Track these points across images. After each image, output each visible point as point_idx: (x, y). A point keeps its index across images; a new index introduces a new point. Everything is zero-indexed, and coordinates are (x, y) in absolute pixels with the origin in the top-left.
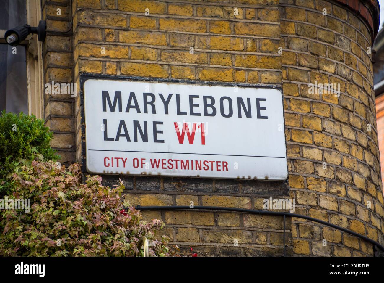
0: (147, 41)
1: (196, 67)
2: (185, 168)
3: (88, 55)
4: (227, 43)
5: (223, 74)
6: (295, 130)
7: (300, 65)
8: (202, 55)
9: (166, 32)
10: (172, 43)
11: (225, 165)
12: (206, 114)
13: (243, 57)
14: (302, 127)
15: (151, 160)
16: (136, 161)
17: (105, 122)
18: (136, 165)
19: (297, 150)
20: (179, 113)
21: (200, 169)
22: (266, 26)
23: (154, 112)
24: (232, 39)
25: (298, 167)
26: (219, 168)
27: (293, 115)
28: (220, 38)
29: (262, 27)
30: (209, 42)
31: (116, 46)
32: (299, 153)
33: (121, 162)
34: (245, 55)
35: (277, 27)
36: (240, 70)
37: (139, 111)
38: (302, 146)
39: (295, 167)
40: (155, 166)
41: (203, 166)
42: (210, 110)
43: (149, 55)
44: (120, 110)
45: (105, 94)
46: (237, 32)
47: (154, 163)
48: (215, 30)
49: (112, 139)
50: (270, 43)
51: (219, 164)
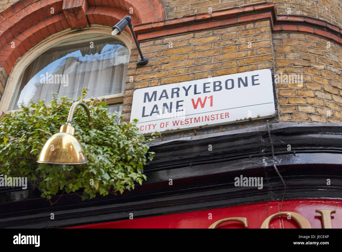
0: (180, 66)
1: (212, 71)
2: (197, 122)
3: (140, 80)
4: (233, 56)
5: (230, 70)
6: (291, 97)
7: (294, 65)
8: (216, 64)
9: (193, 59)
10: (196, 63)
11: (227, 115)
12: (215, 90)
13: (245, 60)
14: (297, 95)
15: (173, 122)
16: (162, 124)
17: (144, 108)
18: (162, 126)
19: (294, 108)
20: (195, 93)
21: (208, 120)
22: (261, 42)
23: (178, 96)
24: (237, 53)
25: (294, 117)
26: (222, 117)
27: (290, 90)
28: (229, 54)
29: (259, 43)
30: (221, 57)
31: (160, 72)
32: (295, 109)
33: (152, 127)
34: (246, 58)
35: (269, 41)
36: (242, 66)
37: (167, 98)
38: (298, 106)
39: (292, 118)
40: (176, 124)
41: (210, 118)
42: (218, 88)
43: (180, 72)
44: (155, 100)
45: (147, 94)
46: (241, 49)
47: (175, 123)
48: (225, 51)
49: (148, 116)
50: (264, 49)
51: (222, 115)
